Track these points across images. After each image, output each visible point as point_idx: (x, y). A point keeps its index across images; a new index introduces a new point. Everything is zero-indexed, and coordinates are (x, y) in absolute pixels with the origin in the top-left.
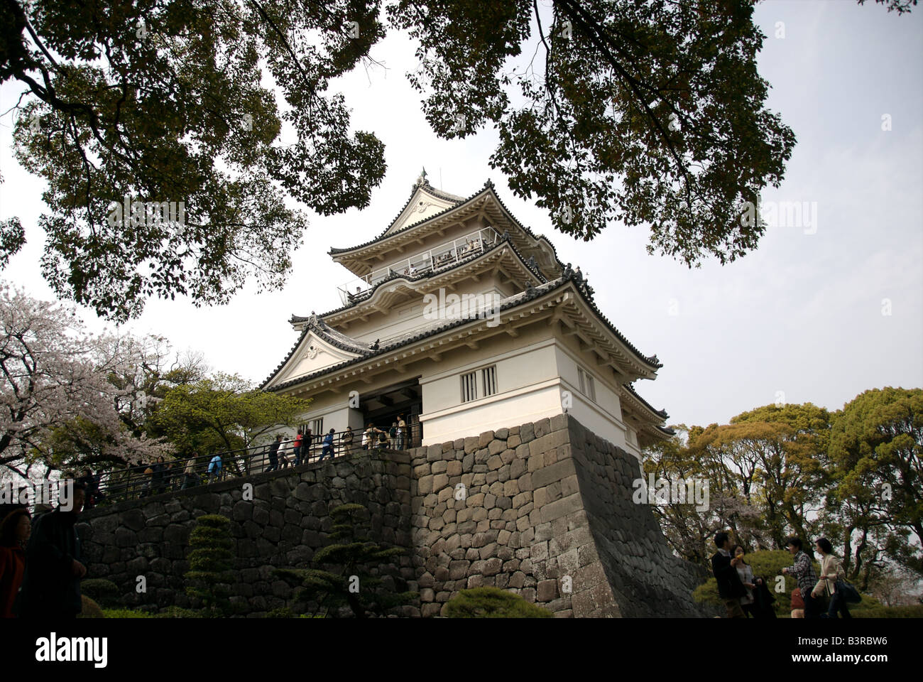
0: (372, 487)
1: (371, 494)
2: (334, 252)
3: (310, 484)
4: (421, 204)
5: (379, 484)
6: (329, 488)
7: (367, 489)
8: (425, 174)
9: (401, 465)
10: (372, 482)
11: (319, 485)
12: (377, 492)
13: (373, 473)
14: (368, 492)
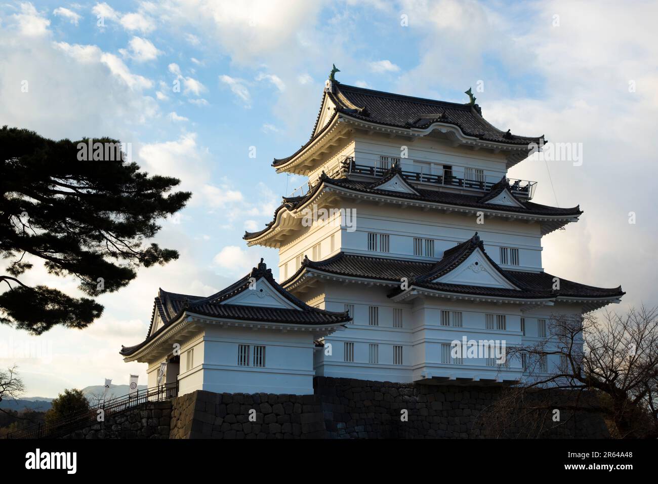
0: (139, 428)
1: (139, 432)
2: (276, 163)
3: (97, 431)
4: (329, 109)
5: (145, 424)
6: (109, 432)
7: (136, 429)
8: (335, 70)
9: (164, 411)
10: (139, 424)
11: (102, 431)
12: (143, 430)
13: (142, 419)
14: (137, 431)
